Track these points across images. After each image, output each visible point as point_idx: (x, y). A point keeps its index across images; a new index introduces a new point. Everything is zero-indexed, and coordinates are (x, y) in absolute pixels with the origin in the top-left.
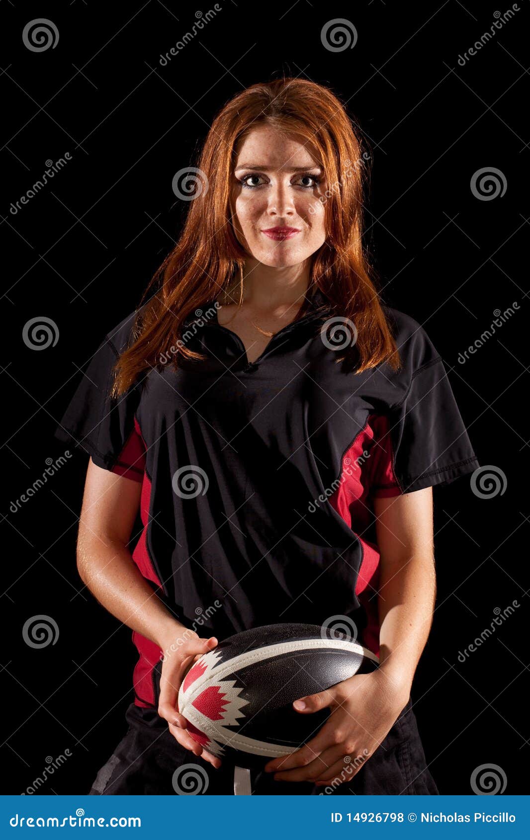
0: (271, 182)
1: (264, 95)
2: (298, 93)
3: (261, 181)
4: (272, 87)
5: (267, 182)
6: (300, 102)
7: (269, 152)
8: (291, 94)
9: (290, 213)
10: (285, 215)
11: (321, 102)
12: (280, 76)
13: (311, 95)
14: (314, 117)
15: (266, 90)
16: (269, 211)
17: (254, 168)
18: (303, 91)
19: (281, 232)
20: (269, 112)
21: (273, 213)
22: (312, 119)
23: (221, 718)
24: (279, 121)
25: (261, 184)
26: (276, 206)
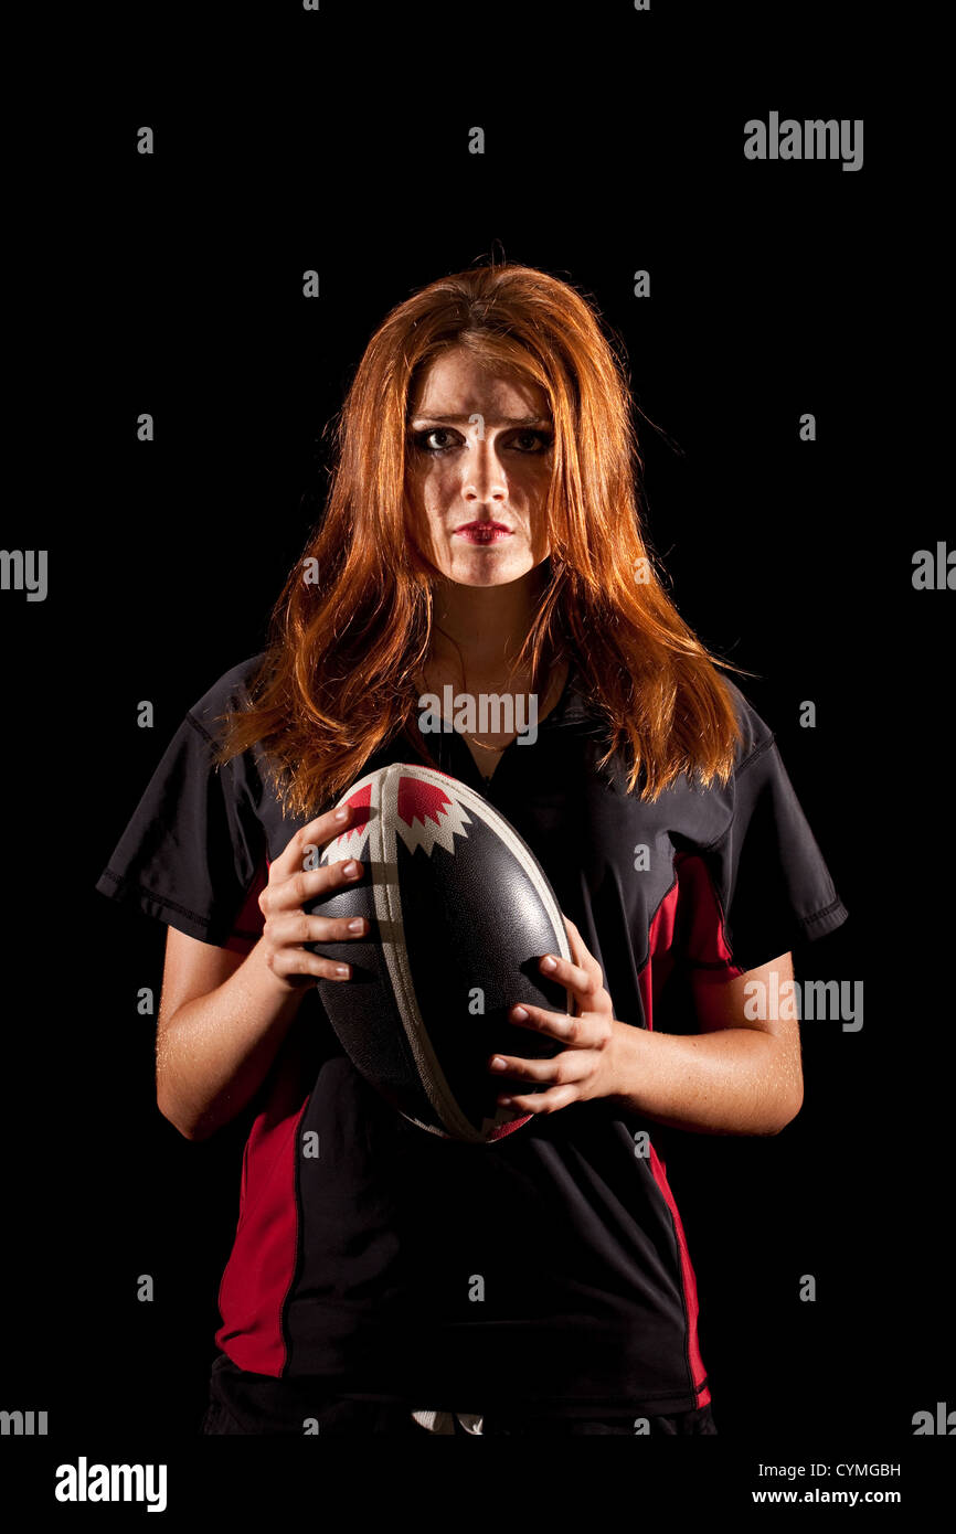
0: (468, 443)
1: (459, 294)
2: (516, 293)
3: (450, 440)
4: (472, 280)
5: (460, 441)
6: (518, 309)
7: (465, 392)
8: (504, 295)
9: (498, 497)
10: (490, 500)
11: (556, 309)
12: (485, 263)
13: (540, 298)
14: (539, 336)
15: (462, 287)
16: (464, 492)
17: (440, 419)
18: (526, 289)
19: (483, 531)
20: (465, 325)
21: (471, 497)
22: (538, 339)
23: (410, 823)
24: (483, 339)
25: (450, 446)
26: (476, 483)
